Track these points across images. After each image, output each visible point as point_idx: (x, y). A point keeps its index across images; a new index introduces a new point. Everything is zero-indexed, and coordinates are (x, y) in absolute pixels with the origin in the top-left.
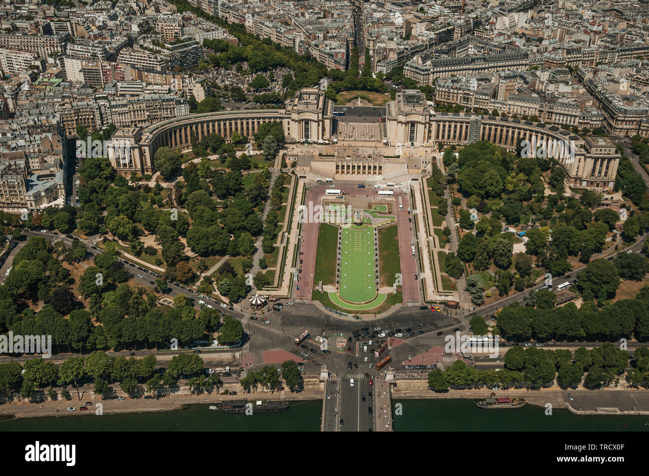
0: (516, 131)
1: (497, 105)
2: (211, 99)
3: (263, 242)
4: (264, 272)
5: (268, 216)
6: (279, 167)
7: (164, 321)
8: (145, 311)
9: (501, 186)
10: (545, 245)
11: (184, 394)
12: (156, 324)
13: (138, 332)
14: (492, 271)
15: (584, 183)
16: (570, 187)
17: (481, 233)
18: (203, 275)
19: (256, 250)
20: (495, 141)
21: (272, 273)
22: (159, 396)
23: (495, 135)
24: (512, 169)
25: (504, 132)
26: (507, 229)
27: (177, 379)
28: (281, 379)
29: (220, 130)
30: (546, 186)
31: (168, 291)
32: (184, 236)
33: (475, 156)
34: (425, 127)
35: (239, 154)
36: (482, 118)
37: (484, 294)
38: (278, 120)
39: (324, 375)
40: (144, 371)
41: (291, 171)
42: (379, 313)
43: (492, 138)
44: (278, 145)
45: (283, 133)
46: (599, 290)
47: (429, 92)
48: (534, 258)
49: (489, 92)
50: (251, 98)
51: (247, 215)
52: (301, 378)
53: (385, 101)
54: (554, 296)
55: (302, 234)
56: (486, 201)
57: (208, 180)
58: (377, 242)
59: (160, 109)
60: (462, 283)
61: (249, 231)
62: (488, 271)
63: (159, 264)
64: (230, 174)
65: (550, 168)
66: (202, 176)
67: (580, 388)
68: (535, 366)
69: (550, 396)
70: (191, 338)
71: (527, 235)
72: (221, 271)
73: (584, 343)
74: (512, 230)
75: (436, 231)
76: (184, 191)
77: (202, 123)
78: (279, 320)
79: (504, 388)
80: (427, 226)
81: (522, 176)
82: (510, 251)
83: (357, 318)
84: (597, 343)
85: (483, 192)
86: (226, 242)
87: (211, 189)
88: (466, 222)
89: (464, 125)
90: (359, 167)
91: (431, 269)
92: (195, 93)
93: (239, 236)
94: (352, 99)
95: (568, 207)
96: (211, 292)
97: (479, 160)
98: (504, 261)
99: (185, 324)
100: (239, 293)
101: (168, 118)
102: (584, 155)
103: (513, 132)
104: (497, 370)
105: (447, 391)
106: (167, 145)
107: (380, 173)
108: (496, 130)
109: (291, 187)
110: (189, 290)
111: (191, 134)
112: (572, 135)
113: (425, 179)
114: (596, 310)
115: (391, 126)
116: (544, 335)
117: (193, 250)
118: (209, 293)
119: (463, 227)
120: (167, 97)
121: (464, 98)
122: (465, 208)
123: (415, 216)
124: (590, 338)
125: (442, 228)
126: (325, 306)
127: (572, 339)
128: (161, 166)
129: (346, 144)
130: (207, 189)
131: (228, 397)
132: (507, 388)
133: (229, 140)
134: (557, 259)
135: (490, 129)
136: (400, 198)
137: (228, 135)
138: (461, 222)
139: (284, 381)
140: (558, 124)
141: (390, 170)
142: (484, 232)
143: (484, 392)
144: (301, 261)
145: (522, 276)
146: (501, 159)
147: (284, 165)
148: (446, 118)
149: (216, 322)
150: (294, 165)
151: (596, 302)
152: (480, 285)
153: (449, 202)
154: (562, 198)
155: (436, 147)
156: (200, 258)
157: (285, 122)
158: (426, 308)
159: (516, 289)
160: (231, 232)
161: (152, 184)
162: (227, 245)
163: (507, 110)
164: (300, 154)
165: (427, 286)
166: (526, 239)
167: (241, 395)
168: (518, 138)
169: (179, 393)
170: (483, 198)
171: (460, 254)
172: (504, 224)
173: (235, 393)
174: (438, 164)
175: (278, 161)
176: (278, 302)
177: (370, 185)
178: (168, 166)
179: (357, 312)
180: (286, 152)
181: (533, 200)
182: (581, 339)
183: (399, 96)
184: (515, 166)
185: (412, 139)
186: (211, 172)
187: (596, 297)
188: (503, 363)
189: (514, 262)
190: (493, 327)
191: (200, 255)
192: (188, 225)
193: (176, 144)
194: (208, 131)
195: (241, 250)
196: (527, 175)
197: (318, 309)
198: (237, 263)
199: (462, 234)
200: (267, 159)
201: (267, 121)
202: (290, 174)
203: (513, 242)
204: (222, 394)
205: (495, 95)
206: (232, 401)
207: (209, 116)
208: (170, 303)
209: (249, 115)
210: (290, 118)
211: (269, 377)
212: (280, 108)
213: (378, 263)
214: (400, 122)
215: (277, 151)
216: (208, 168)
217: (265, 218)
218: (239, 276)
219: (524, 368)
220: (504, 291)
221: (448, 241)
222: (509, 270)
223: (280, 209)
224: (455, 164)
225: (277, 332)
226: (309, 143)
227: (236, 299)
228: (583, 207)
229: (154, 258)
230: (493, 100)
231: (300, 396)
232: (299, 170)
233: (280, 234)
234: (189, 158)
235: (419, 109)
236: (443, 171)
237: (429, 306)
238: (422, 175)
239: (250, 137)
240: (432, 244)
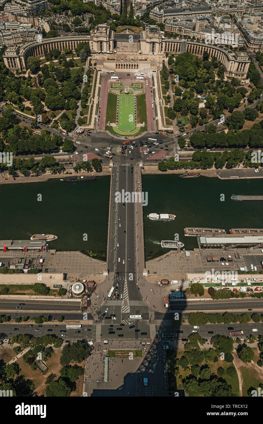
0: (204, 47)
1: (195, 34)
2: (53, 31)
3: (81, 103)
4: (82, 117)
5: (83, 90)
6: (88, 65)
7: (37, 142)
8: (28, 137)
9: (195, 75)
10: (214, 104)
11: (48, 174)
12: (33, 143)
13: (25, 147)
14: (189, 116)
15: (233, 75)
16: (227, 76)
17: (184, 98)
18: (54, 119)
19: (78, 107)
20: (193, 53)
21: (86, 118)
22: (37, 175)
23: (193, 49)
24: (201, 67)
25: (198, 48)
26: (197, 96)
27: (45, 167)
28: (92, 166)
29: (58, 47)
30: (216, 75)
31: (38, 128)
32: (44, 101)
33: (183, 60)
34: (160, 45)
35: (68, 59)
36: (187, 41)
37: (185, 127)
38: (87, 41)
39: (111, 165)
40: (30, 165)
41: (94, 67)
42: (136, 136)
43: (192, 51)
44: (87, 54)
45: (89, 48)
46: (236, 125)
47: (162, 27)
48: (208, 110)
49: (191, 27)
50: (73, 30)
51: (73, 90)
52: (101, 166)
53: (140, 31)
54: (216, 128)
55: (100, 99)
56: (188, 82)
57: (53, 73)
58: (136, 102)
59: (27, 36)
60: (175, 122)
61: (74, 98)
62: (187, 116)
63: (33, 115)
64: (64, 69)
65: (218, 67)
66: (51, 71)
67: (224, 168)
68: (205, 159)
69: (211, 172)
70: (50, 149)
71: (206, 99)
72: (62, 117)
73: (228, 149)
74: (199, 96)
75: (164, 97)
76: (42, 78)
77: (49, 43)
78: (90, 140)
79: (192, 169)
80: (159, 94)
81: (205, 70)
82: (198, 107)
83: (126, 138)
84: (233, 149)
85: (186, 78)
86: (63, 104)
87: (55, 77)
88: (178, 93)
89: (179, 44)
90: (127, 65)
91: (161, 115)
92: (45, 28)
93: (70, 101)
94: (124, 30)
95: (225, 86)
96: (58, 128)
97: (185, 62)
98: (195, 112)
99: (46, 143)
100: (70, 127)
101: (32, 41)
102: (234, 60)
103: (202, 48)
104: (189, 161)
105: (167, 170)
106: (33, 55)
107: (137, 68)
108: (194, 47)
109: (94, 76)
110: (47, 127)
111: (44, 49)
112: (229, 50)
113: (159, 71)
114: (233, 134)
115: (143, 44)
116: (210, 145)
117: (48, 108)
118: (57, 128)
119: (176, 95)
120: (31, 30)
121: (179, 30)
122: (178, 86)
123: (154, 90)
124: (230, 147)
125: (167, 95)
126: (112, 133)
127: (222, 147)
128: (30, 66)
129: (121, 53)
130: (53, 77)
131: (68, 175)
132: (193, 169)
133: (63, 52)
134: (219, 110)
135: (191, 46)
136: (147, 81)
137: (62, 50)
138: (175, 92)
139: (93, 167)
140: (223, 45)
141: (143, 66)
142: (186, 98)
143: (183, 171)
144: (100, 112)
145: (202, 119)
146: (195, 61)
147: (91, 65)
148: (170, 40)
149: (61, 142)
150: (95, 64)
151: (234, 131)
152: (183, 122)
153: (170, 83)
154: (223, 82)
155: (165, 55)
156: (52, 111)
157: (90, 42)
158: (158, 133)
159: (199, 124)
160: (66, 98)
161: (26, 76)
162: (64, 105)
163: (200, 37)
164: (98, 58)
165: (159, 123)
166: (205, 101)
167: (74, 174)
168: (204, 51)
169: (46, 174)
170: (186, 81)
171: (174, 108)
172: (195, 94)
173: (71, 173)
174: (166, 64)
175: (87, 62)
176: (89, 131)
177: (132, 74)
178: (34, 66)
179: (127, 136)
180: (91, 58)
181: (210, 82)
182: (226, 147)
183: (147, 28)
184: (202, 65)
185: (153, 51)
186: (55, 69)
187: (234, 128)
188: (192, 158)
189: (199, 112)
190: (188, 142)
191: (52, 110)
192: (45, 95)
193: (37, 55)
194: (52, 48)
195: (71, 107)
196: (208, 70)
197: (108, 135)
198: (69, 113)
199: (176, 98)
200: (82, 62)
201: (81, 42)
202: (93, 69)
203: (199, 103)
204: (65, 174)
205: (194, 29)
206: (70, 177)
207: (52, 40)
208: (39, 133)
209: (72, 39)
210: (92, 40)
211: (87, 166)
212: (88, 35)
213: (136, 112)
214: (147, 42)
215: (87, 57)
216: (53, 67)
217: (82, 91)
218: (70, 120)
219: (201, 160)
220: (194, 126)
221: (169, 102)
222: (197, 115)
223: (89, 86)
224: (173, 64)
225: (89, 145)
226: (102, 53)
227: (70, 130)
228: (232, 86)
229: (30, 112)
230: (193, 31)
231: (100, 174)
232: (98, 67)
233: (89, 99)
234: (44, 61)
235: (157, 35)
236: (168, 67)
237: (160, 132)
238: (157, 69)
239: (74, 50)
240: (162, 103)
